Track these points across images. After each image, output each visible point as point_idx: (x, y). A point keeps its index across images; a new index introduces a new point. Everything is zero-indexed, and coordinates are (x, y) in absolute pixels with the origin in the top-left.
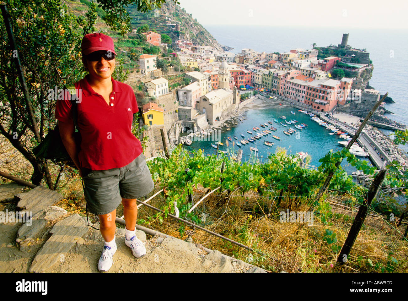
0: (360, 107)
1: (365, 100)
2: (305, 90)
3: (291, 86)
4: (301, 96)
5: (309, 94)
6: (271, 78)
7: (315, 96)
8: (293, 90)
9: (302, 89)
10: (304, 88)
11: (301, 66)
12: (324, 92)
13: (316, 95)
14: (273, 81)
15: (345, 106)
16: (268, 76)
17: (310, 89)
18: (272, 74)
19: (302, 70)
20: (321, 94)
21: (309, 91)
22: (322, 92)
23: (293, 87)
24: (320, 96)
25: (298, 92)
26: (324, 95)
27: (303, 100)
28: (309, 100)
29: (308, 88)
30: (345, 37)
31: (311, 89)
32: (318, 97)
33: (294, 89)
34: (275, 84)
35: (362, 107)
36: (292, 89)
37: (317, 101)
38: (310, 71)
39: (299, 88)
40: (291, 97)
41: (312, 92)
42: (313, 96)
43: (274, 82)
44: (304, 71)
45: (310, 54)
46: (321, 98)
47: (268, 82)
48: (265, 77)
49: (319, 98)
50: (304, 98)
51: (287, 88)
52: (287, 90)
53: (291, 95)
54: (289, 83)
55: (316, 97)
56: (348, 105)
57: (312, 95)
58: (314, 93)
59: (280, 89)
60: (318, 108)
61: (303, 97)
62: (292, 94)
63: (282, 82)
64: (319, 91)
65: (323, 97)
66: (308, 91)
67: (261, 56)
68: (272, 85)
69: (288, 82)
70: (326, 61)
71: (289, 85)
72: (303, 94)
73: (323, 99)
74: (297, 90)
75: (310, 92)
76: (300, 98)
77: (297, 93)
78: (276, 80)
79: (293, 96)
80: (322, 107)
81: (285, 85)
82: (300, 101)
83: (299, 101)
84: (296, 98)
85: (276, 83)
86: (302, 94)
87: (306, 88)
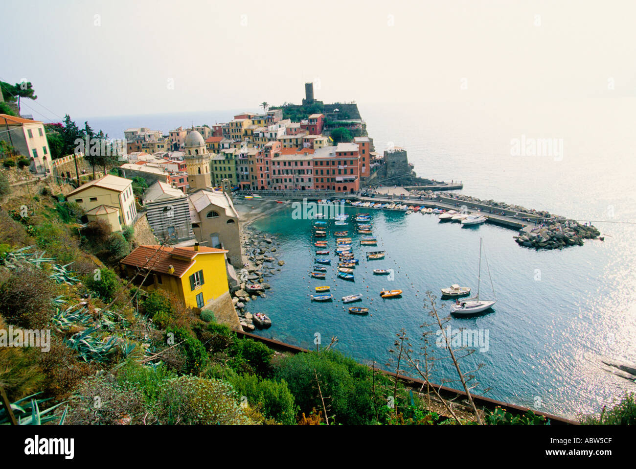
0: (391, 173)
1: (394, 162)
2: (311, 167)
3: (282, 167)
4: (306, 180)
5: (319, 172)
6: (232, 165)
7: (331, 172)
8: (287, 173)
9: (305, 167)
10: (309, 165)
11: (276, 134)
12: (345, 163)
13: (334, 171)
14: (237, 169)
15: (372, 177)
16: (226, 162)
17: (319, 163)
18: (233, 157)
19: (282, 141)
20: (341, 167)
21: (319, 168)
22: (342, 163)
23: (287, 167)
24: (340, 170)
25: (299, 174)
26: (346, 166)
27: (312, 184)
28: (322, 181)
29: (316, 163)
30: (309, 88)
31: (322, 163)
32: (337, 172)
33: (289, 172)
34: (245, 173)
35: (393, 172)
36: (285, 172)
37: (339, 178)
38: (297, 139)
39: (299, 167)
40: (286, 187)
41: (325, 168)
42: (328, 173)
43: (242, 171)
44: (285, 142)
45: (274, 117)
46: (342, 172)
47: (228, 172)
48: (218, 165)
49: (340, 173)
50: (312, 180)
51: (274, 173)
52: (276, 176)
53: (285, 184)
54: (276, 164)
55: (334, 173)
56: (375, 175)
57: (325, 172)
58: (328, 168)
59: (260, 179)
60: (345, 188)
61: (310, 180)
62: (288, 180)
63: (260, 165)
64: (336, 163)
65: (345, 170)
66: (316, 168)
67: (178, 135)
68: (238, 176)
69: (274, 163)
70: (311, 120)
71: (277, 167)
72: (310, 175)
73: (346, 173)
74: (297, 172)
75: (321, 167)
76: (306, 183)
77: (296, 176)
78: (244, 166)
79: (289, 184)
80: (350, 186)
81: (268, 170)
82: (306, 188)
83: (303, 188)
84: (296, 185)
85: (246, 171)
86: (306, 177)
87: (311, 163)
